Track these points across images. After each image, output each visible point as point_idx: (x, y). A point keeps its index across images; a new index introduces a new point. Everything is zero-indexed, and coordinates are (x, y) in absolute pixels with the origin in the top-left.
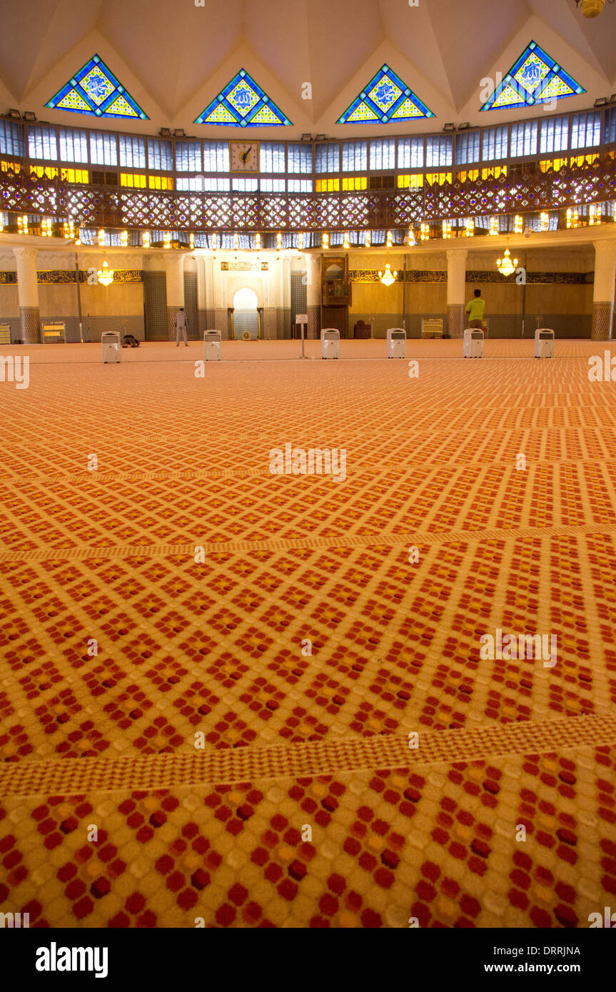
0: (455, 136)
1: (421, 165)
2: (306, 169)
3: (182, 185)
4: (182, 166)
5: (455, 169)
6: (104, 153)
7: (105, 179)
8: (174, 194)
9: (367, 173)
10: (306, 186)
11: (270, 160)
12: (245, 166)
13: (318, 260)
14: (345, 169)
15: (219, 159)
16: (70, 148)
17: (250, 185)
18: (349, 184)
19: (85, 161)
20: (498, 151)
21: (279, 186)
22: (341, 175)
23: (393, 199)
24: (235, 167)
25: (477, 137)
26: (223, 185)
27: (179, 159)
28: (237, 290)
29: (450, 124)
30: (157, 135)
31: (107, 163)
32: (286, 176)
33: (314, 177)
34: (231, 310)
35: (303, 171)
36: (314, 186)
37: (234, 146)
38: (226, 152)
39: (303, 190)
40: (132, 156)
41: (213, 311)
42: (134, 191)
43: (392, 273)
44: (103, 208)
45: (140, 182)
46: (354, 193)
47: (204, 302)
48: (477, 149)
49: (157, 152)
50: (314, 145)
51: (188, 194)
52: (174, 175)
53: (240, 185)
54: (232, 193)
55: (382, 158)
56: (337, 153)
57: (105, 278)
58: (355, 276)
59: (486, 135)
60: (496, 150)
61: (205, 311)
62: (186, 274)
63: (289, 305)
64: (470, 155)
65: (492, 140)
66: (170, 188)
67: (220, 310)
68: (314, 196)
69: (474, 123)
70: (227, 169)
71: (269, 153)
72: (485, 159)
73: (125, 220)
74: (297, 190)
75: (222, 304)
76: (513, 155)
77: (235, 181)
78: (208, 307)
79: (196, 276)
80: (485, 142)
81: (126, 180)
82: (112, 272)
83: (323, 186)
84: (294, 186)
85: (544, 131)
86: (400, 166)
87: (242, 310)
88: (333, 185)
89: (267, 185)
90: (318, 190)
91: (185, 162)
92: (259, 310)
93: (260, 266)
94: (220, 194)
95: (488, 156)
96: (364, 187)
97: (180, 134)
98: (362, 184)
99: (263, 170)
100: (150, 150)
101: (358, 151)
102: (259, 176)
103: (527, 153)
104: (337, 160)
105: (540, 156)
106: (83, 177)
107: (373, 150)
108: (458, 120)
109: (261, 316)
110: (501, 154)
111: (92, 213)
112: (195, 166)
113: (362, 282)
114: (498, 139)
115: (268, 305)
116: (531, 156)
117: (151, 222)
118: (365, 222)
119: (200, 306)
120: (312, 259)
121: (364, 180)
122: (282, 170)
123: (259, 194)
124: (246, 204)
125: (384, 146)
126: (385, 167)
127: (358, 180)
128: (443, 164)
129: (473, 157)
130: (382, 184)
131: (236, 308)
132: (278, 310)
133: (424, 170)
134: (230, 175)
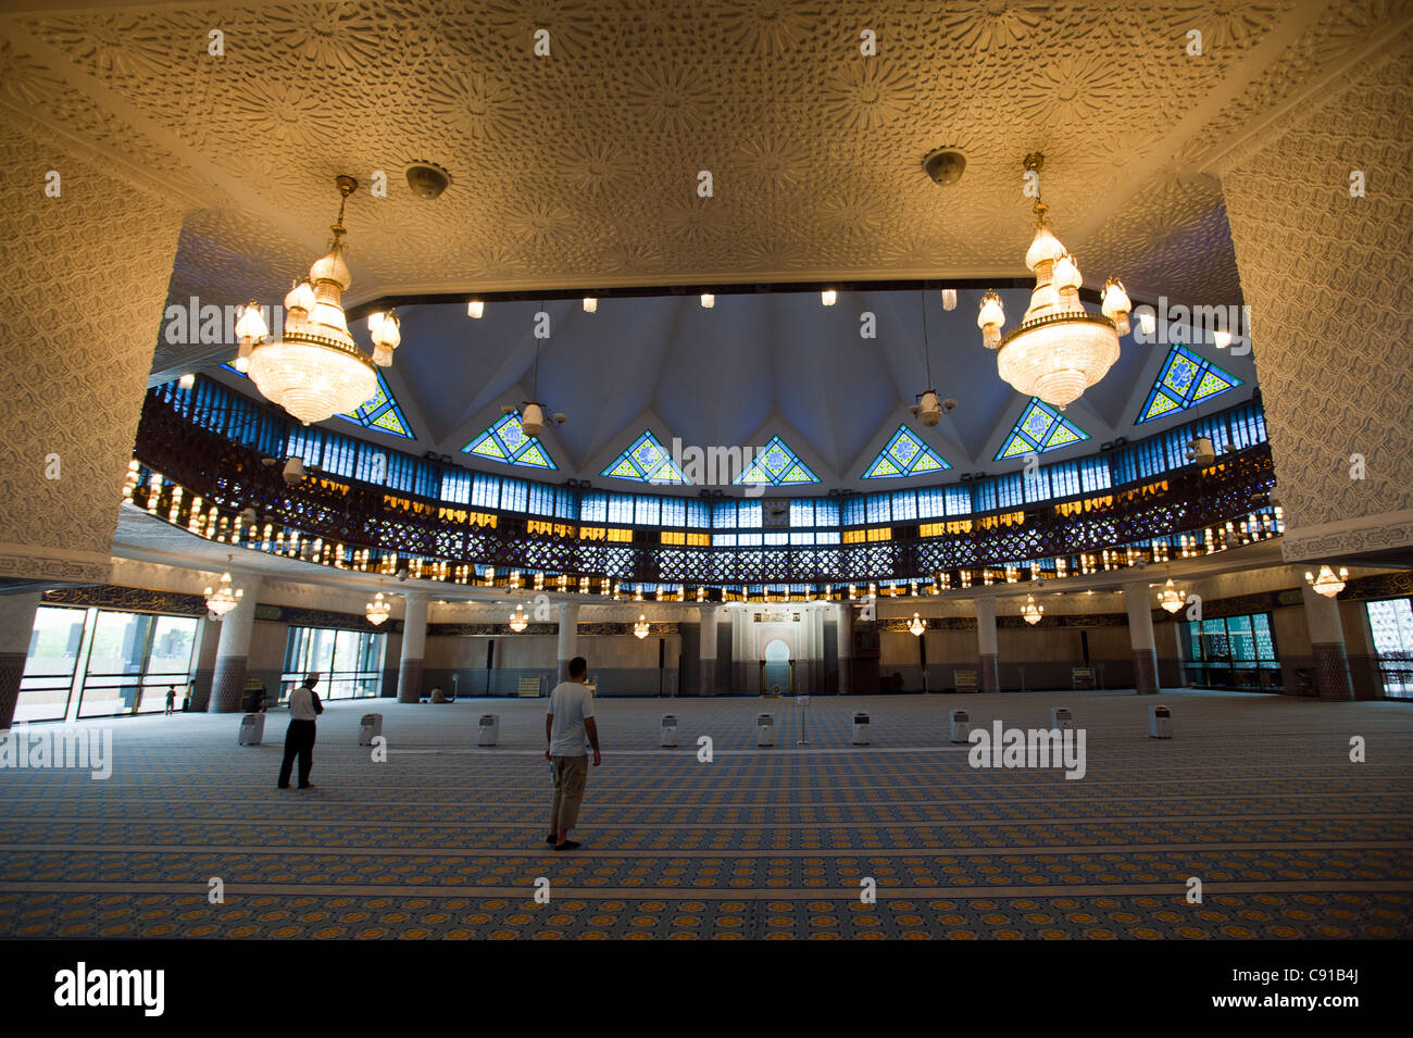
0: (972, 484)
1: (941, 514)
2: (835, 522)
3: (719, 540)
4: (718, 524)
5: (975, 516)
6: (647, 514)
7: (646, 537)
8: (711, 549)
9: (891, 524)
10: (834, 538)
11: (799, 515)
12: (776, 520)
13: (847, 610)
14: (869, 521)
15: (753, 516)
16: (618, 510)
17: (780, 539)
18: (874, 535)
19: (630, 521)
20: (1013, 497)
21: (808, 539)
22: (866, 527)
23: (915, 549)
24: (767, 523)
25: (992, 485)
26: (756, 540)
27: (716, 517)
28: (769, 642)
29: (968, 474)
30: (696, 495)
31: (650, 523)
32: (815, 530)
33: (842, 529)
34: (763, 663)
35: (831, 524)
36: (842, 537)
37: (767, 504)
38: (759, 509)
39: (832, 542)
40: (673, 515)
41: (745, 664)
42: (673, 547)
43: (921, 621)
44: (642, 564)
45: (679, 539)
46: (880, 544)
47: (738, 655)
48: (993, 497)
49: (696, 510)
50: (841, 499)
51: (723, 549)
52: (711, 531)
53: (773, 539)
54: (764, 547)
55: (905, 509)
56: (862, 506)
57: (641, 632)
58: (887, 625)
59: (1000, 482)
60: (1010, 498)
61: (738, 663)
62: (721, 626)
63: (822, 656)
64: (988, 502)
65: (1007, 488)
66: (707, 544)
67: (752, 663)
68: (842, 547)
69: (989, 472)
70: (760, 525)
71: (799, 508)
72: (1001, 505)
73: (662, 576)
74: (825, 542)
75: (755, 658)
76: (1028, 500)
77: (766, 535)
78: (741, 659)
79: (731, 628)
80: (1000, 489)
81: (666, 538)
82: (648, 625)
83: (851, 537)
84: (823, 538)
85: (1054, 477)
86: (921, 516)
87: (775, 662)
88: (859, 537)
89: (797, 539)
90: (845, 542)
91: (721, 519)
92: (791, 662)
93: (792, 617)
94: (751, 549)
95: (1005, 503)
96: (889, 537)
97: (718, 494)
98: (886, 534)
99: (793, 524)
100: (690, 509)
101: (881, 504)
102: (790, 530)
103: (1041, 498)
104: (862, 513)
105: (1054, 501)
106: (627, 536)
107: (895, 502)
108: (974, 470)
109: (794, 668)
110: (1017, 500)
111: (632, 569)
112: (730, 523)
113: (896, 631)
114: (1013, 486)
115: (800, 657)
116: (1045, 501)
117: (687, 576)
118: (891, 572)
119: (734, 658)
120: (842, 608)
121: (889, 530)
122: (812, 524)
123: (788, 547)
124: (776, 556)
125: (906, 498)
126: (908, 518)
127: (882, 530)
128: (962, 512)
129: (990, 505)
130: (906, 532)
131: (767, 659)
132: (810, 662)
133: (945, 519)
134: (762, 531)
